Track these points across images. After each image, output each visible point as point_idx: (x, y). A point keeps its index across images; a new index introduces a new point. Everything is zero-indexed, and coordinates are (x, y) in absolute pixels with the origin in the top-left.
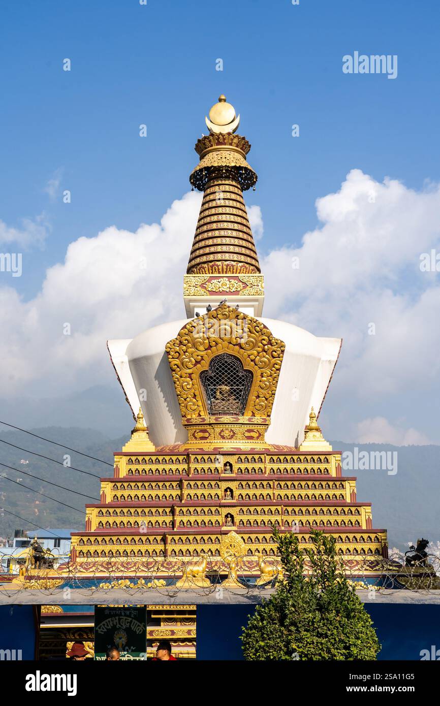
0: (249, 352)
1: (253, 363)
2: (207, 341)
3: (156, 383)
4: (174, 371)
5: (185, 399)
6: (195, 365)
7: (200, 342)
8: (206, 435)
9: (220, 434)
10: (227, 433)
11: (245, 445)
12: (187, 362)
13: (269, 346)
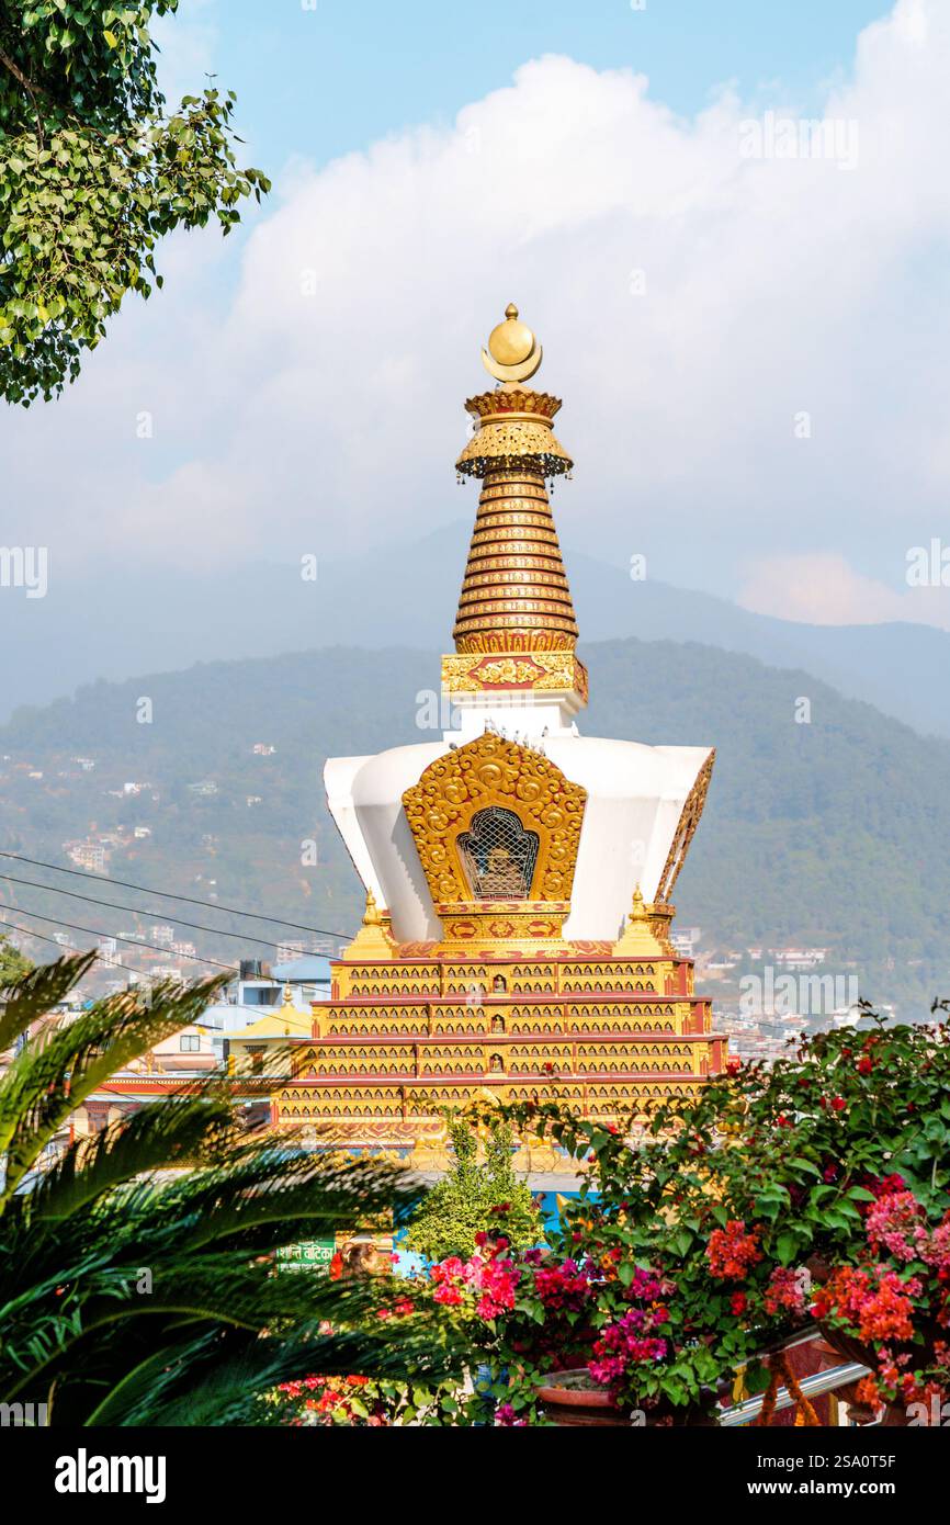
0: (530, 804)
1: (537, 820)
2: (464, 789)
3: (394, 848)
4: (417, 834)
5: (437, 876)
6: (448, 825)
7: (453, 790)
8: (471, 931)
9: (490, 929)
10: (500, 929)
11: (528, 947)
12: (435, 820)
13: (562, 794)
